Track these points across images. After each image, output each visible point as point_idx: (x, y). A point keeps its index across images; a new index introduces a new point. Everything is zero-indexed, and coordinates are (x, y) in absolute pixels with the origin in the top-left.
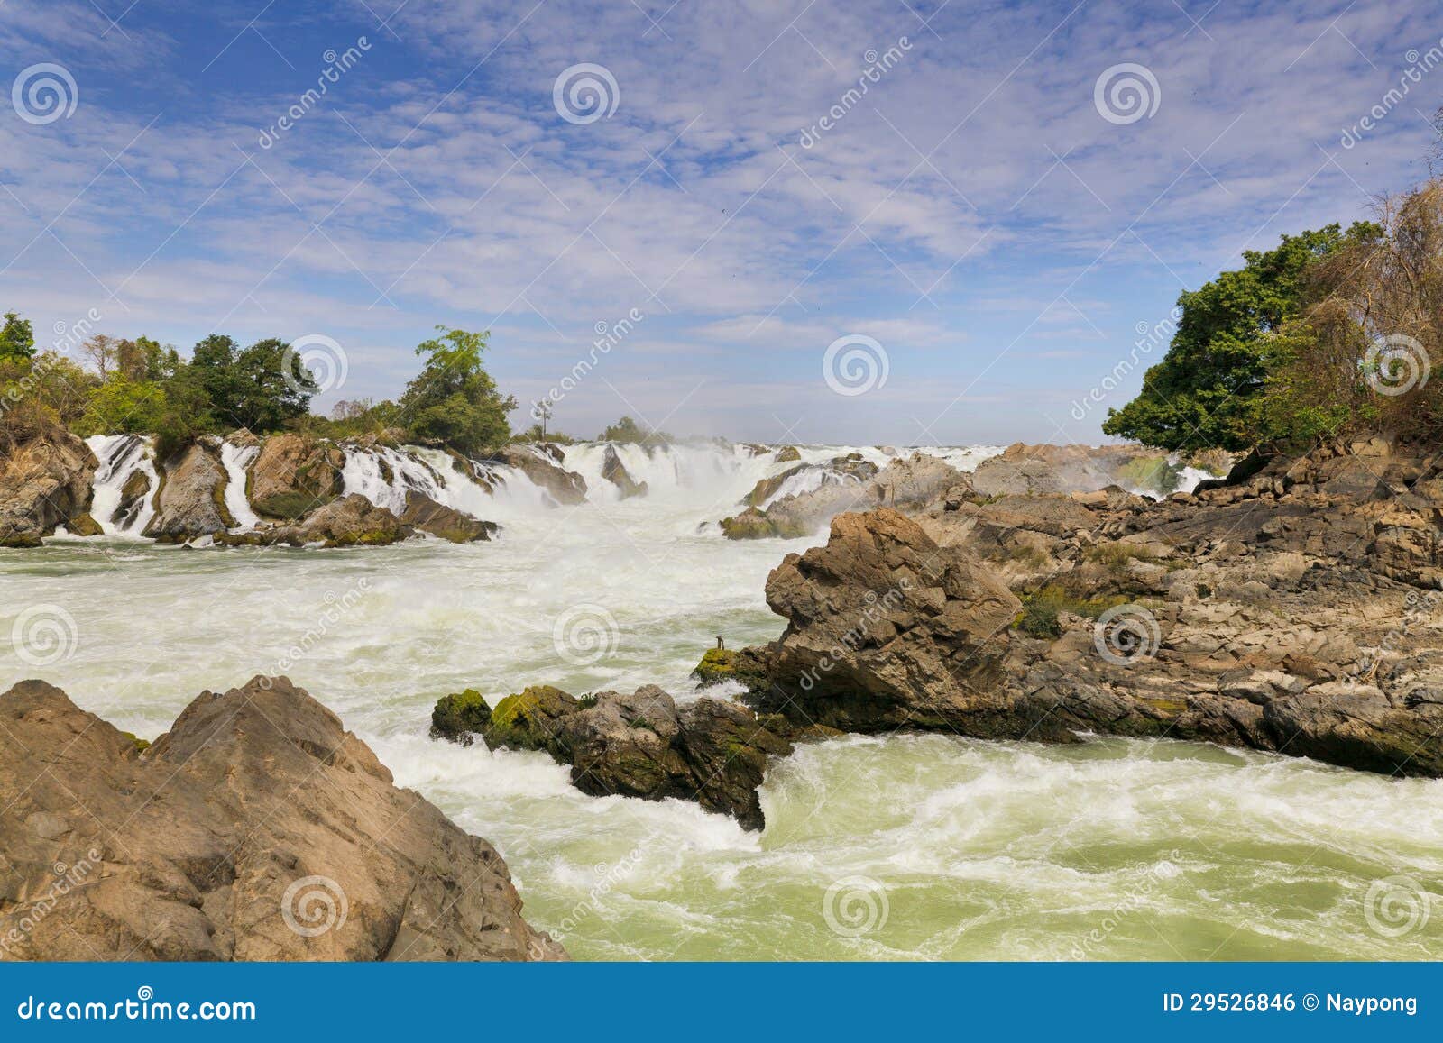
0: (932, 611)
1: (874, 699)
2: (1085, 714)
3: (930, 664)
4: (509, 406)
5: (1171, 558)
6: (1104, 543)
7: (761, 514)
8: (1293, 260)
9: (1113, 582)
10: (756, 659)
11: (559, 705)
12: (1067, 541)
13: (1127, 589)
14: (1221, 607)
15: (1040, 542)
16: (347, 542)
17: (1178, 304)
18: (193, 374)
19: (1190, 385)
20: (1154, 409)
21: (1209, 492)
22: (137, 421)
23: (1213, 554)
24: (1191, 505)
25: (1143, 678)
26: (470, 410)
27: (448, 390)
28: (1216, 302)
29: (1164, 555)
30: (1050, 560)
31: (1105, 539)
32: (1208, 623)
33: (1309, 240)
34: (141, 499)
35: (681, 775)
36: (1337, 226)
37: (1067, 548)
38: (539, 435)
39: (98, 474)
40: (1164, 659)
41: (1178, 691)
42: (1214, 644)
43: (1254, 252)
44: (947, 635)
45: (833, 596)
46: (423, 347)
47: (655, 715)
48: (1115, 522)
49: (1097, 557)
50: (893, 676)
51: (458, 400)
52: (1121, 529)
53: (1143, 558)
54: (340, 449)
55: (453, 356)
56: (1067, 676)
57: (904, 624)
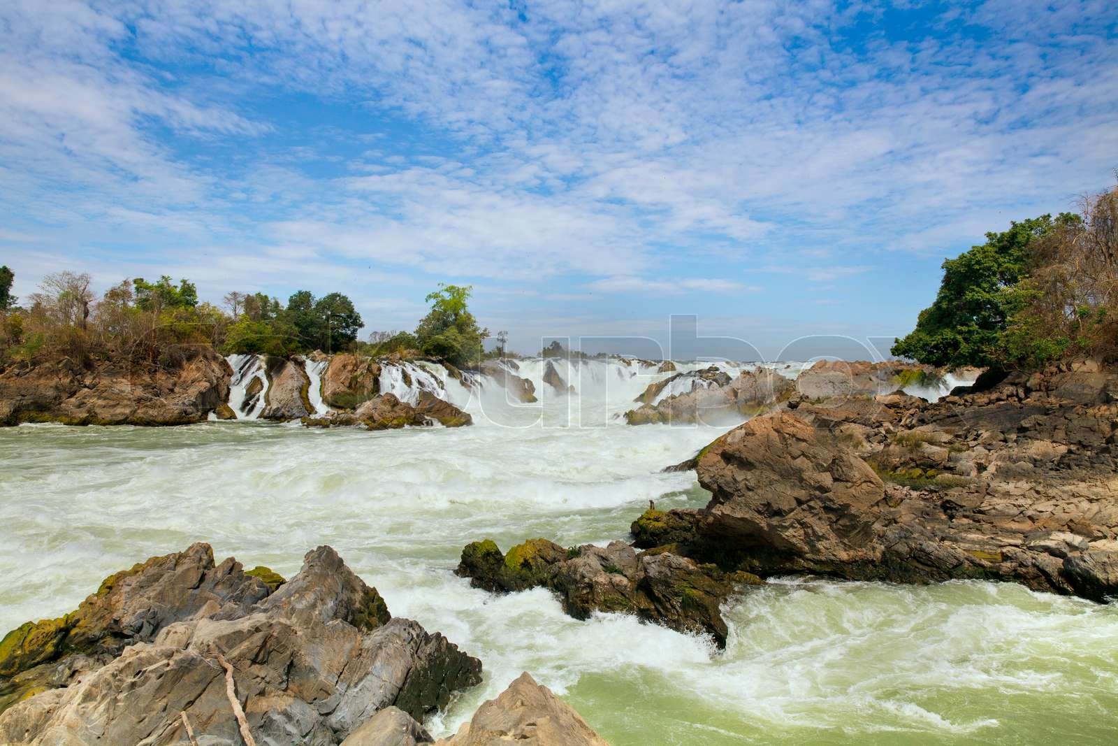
0: (823, 489)
1: (777, 551)
2: (929, 563)
3: (821, 527)
4: (484, 335)
5: (950, 443)
6: (902, 432)
7: (655, 408)
8: (1020, 238)
9: (912, 459)
10: (681, 518)
11: (552, 553)
12: (876, 430)
13: (921, 464)
14: (1019, 484)
15: (858, 430)
16: (383, 427)
17: (943, 268)
18: (288, 316)
19: (951, 322)
20: (925, 338)
21: (971, 395)
22: (255, 346)
23: (980, 440)
24: (959, 405)
25: (964, 535)
26: (460, 338)
27: (446, 325)
28: (969, 266)
29: (946, 440)
30: (865, 444)
31: (903, 429)
32: (1010, 495)
33: (1030, 225)
34: (257, 395)
35: (648, 610)
36: (1049, 216)
37: (876, 435)
38: (500, 353)
39: (233, 379)
40: (978, 521)
41: (990, 545)
42: (1015, 511)
43: (993, 233)
44: (834, 507)
45: (749, 478)
46: (430, 296)
47: (623, 563)
48: (909, 417)
49: (900, 441)
50: (794, 536)
51: (452, 332)
52: (914, 422)
53: (931, 443)
54: (378, 363)
55: (449, 302)
56: (916, 535)
57: (803, 499)
